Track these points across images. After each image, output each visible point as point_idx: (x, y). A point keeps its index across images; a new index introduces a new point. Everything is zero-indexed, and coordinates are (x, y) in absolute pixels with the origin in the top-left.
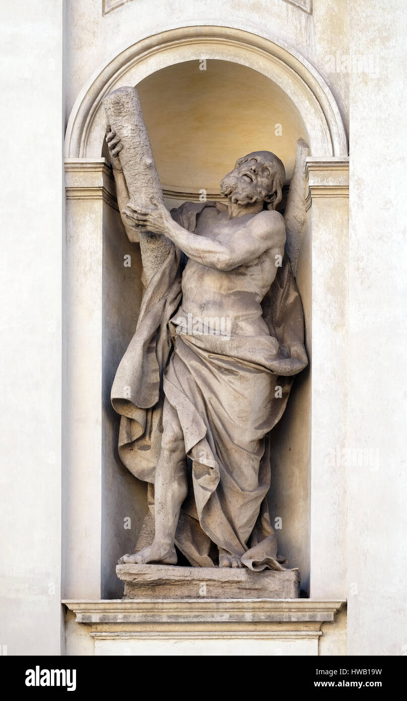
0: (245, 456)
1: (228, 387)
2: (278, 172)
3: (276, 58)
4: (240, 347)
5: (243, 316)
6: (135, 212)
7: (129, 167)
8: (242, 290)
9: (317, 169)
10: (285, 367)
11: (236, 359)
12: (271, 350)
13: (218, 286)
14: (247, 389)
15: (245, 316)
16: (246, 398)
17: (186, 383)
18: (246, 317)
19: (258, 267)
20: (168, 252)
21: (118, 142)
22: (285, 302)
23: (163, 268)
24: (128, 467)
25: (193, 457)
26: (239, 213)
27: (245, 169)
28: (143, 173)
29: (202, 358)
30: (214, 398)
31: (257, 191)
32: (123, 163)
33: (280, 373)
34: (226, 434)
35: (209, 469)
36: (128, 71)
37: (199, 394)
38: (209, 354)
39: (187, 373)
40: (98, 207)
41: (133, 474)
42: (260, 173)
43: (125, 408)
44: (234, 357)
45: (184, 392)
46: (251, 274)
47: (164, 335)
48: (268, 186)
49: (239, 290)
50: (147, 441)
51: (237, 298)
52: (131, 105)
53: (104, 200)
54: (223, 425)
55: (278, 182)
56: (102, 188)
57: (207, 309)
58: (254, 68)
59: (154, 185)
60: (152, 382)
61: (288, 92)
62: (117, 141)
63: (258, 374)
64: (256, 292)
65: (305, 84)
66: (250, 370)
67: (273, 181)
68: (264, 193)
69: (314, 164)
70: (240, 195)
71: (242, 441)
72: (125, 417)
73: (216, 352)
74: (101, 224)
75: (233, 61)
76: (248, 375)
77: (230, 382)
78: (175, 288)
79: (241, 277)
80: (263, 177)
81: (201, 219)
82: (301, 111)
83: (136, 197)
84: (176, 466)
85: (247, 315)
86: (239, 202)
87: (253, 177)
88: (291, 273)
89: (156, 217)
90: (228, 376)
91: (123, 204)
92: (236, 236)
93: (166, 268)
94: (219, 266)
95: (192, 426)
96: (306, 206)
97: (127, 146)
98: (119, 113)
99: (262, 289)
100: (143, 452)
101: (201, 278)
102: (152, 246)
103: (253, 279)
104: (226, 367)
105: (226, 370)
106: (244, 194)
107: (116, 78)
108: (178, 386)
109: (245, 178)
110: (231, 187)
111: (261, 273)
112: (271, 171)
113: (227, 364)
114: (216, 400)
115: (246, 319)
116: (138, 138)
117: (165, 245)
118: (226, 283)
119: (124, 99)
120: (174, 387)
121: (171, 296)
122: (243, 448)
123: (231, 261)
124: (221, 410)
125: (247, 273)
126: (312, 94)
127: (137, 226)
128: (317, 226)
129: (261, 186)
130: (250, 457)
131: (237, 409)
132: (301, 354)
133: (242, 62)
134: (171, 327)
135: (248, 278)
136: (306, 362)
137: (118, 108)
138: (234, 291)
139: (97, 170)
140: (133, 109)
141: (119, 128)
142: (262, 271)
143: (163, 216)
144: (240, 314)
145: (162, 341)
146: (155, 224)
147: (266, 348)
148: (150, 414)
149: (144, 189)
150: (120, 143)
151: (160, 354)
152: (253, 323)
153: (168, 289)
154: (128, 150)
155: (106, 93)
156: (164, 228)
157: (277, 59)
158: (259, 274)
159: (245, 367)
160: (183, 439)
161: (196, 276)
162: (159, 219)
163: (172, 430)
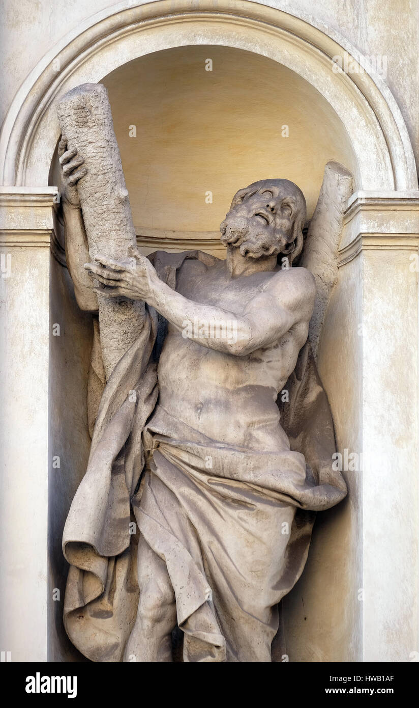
0: (259, 629)
1: (237, 527)
2: (302, 211)
3: (309, 45)
4: (259, 468)
5: (259, 422)
6: (103, 266)
7: (94, 200)
8: (255, 383)
9: (373, 208)
10: (317, 499)
11: (252, 486)
12: (300, 472)
13: (223, 377)
14: (266, 530)
15: (262, 422)
16: (264, 544)
17: (175, 518)
18: (264, 424)
19: (277, 349)
20: (142, 326)
21: (80, 165)
22: (302, 401)
23: (135, 348)
24: (75, 642)
25: (190, 630)
26: (246, 269)
27: (256, 205)
28: (114, 211)
29: (196, 483)
30: (216, 542)
31: (276, 238)
32: (84, 195)
33: (313, 506)
34: (233, 596)
35: (211, 648)
36: (88, 60)
37: (194, 536)
38: (210, 477)
39: (175, 505)
40: (44, 257)
41: (83, 652)
42: (279, 212)
43: (80, 555)
44: (248, 483)
45: (173, 533)
46: (269, 360)
47: (136, 449)
48: (288, 231)
49: (252, 383)
50: (105, 605)
51: (250, 395)
52: (101, 110)
53: (50, 249)
54: (228, 583)
55: (300, 225)
56: (51, 232)
57: (207, 412)
58: (276, 59)
59: (128, 228)
60: (118, 517)
61: (327, 95)
62: (78, 163)
63: (283, 509)
64: (273, 386)
65: (353, 84)
66: (271, 502)
67: (294, 223)
68: (284, 242)
69: (369, 202)
70: (254, 243)
71: (254, 607)
72: (77, 568)
73: (222, 474)
74: (47, 283)
75: (244, 48)
76: (269, 509)
77: (241, 518)
78: (150, 379)
79: (256, 365)
80: (282, 218)
81: (182, 276)
82: (345, 122)
83: (101, 245)
84: (160, 642)
85: (265, 421)
86: (251, 255)
87: (271, 218)
88: (311, 358)
89: (136, 275)
90: (238, 511)
91: (76, 254)
92: (254, 306)
93: (139, 349)
94: (233, 350)
95: (189, 584)
96: (338, 260)
97: (93, 171)
98: (83, 122)
99: (280, 382)
100: (100, 621)
101: (195, 365)
102: (121, 317)
103: (271, 368)
104: (235, 498)
105: (234, 501)
106: (260, 243)
107: (71, 71)
108: (165, 525)
109: (259, 219)
110: (238, 232)
111: (280, 359)
112: (293, 209)
113: (235, 492)
114: (219, 545)
115: (263, 426)
116: (110, 159)
117: (139, 316)
118: (234, 373)
119: (92, 103)
120: (159, 525)
121: (146, 390)
122: (256, 618)
123: (251, 342)
124: (225, 561)
125: (263, 358)
126: (364, 98)
127: (104, 287)
128: (370, 291)
129: (280, 231)
130: (265, 631)
131: (250, 559)
132: (337, 478)
133: (257, 50)
134: (148, 436)
135: (264, 365)
136: (345, 490)
137: (84, 115)
138: (245, 385)
139: (44, 204)
140: (104, 116)
141: (83, 144)
142: (283, 355)
143: (148, 275)
144: (256, 419)
145: (134, 456)
146: (133, 286)
147: (294, 469)
148: (112, 564)
149: (114, 233)
150: (83, 165)
151: (130, 475)
152: (272, 433)
153: (139, 380)
154: (95, 177)
155: (57, 91)
156: (148, 291)
157: (311, 47)
158: (279, 360)
159: (264, 497)
160: (174, 602)
161: (187, 363)
162: (141, 279)
163: (158, 589)
